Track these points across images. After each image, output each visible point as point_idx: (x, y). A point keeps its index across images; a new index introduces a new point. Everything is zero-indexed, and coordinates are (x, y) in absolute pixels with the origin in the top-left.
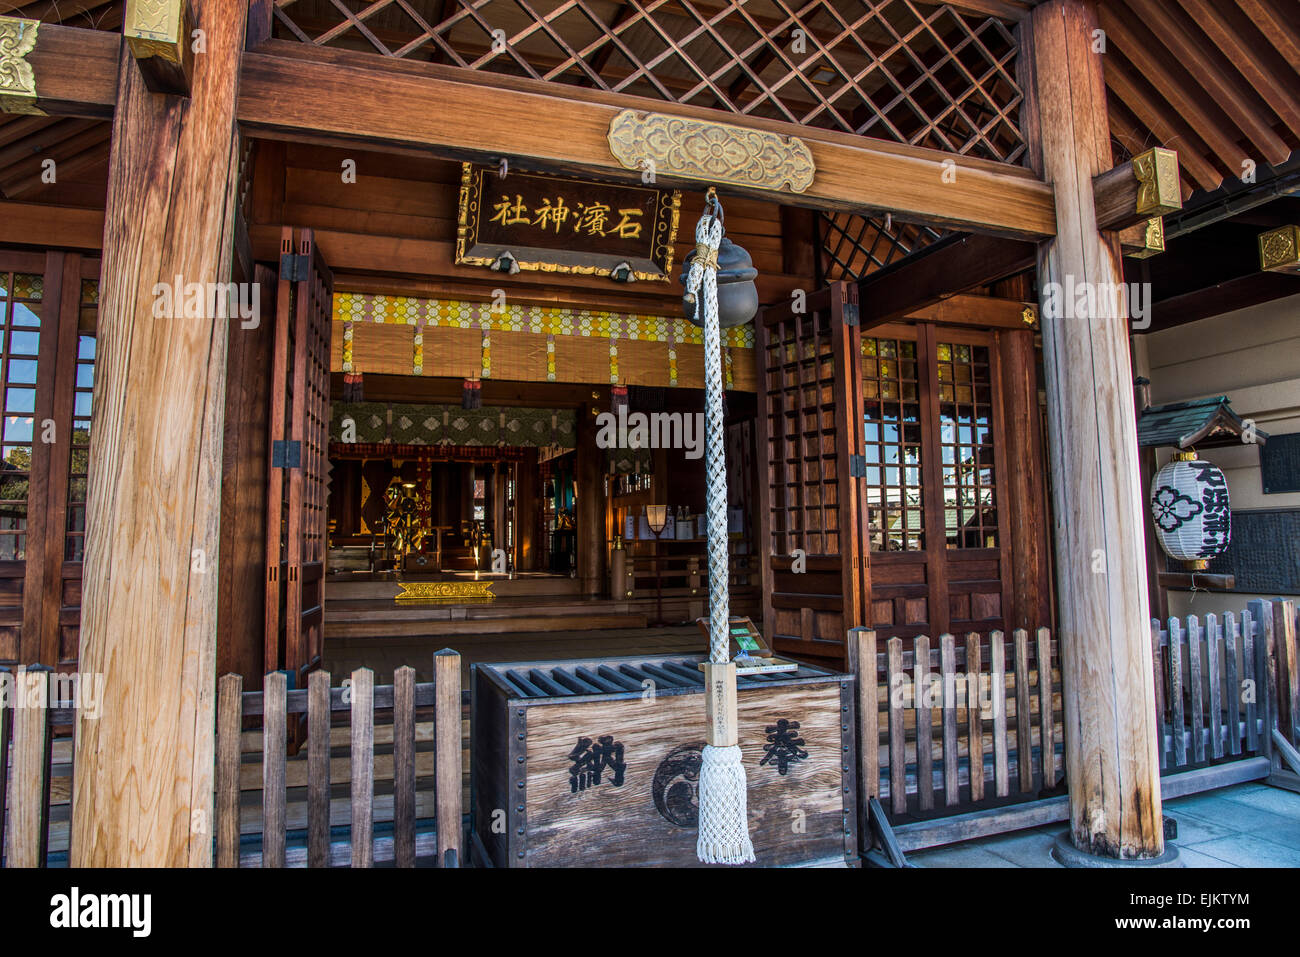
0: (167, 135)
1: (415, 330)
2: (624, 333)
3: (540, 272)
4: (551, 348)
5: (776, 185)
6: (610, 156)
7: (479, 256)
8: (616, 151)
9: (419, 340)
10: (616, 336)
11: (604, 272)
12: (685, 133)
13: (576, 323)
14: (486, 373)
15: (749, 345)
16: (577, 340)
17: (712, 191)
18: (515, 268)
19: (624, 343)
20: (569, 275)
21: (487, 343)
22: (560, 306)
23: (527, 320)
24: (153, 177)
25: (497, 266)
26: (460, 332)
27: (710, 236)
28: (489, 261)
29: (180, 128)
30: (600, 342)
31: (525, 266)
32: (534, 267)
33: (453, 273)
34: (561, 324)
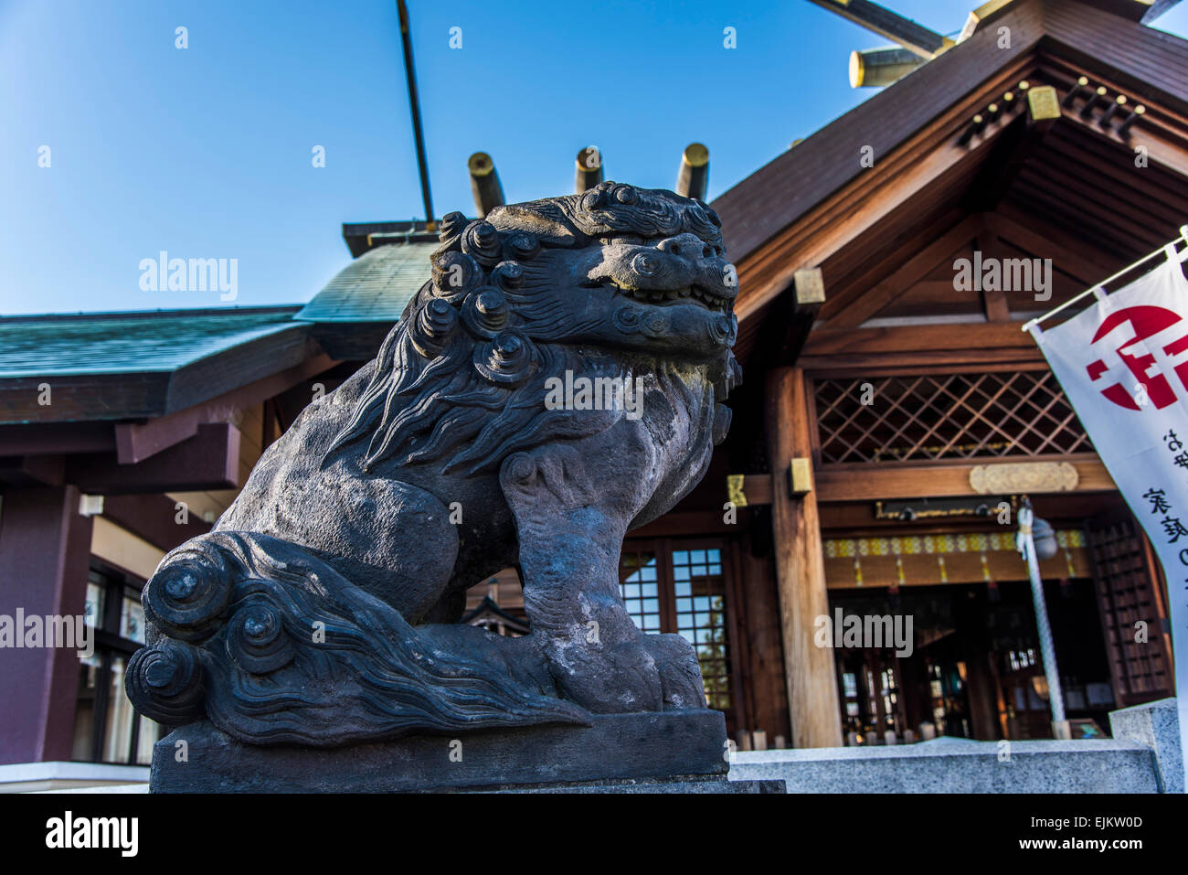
0: (799, 515)
1: (854, 560)
2: (989, 546)
3: (929, 517)
4: (941, 562)
5: (1058, 488)
6: (972, 490)
7: (891, 511)
8: (975, 486)
9: (857, 565)
10: (984, 549)
11: (970, 512)
12: (1007, 472)
13: (956, 543)
14: (902, 582)
15: (1083, 545)
16: (957, 554)
17: (1024, 497)
18: (914, 516)
19: (990, 553)
20: (949, 516)
21: (899, 563)
22: (944, 534)
23: (923, 545)
24: (796, 532)
25: (902, 517)
26: (881, 557)
27: (1026, 518)
28: (897, 515)
29: (802, 512)
30: (974, 555)
31: (921, 514)
32: (924, 514)
33: (875, 524)
34: (946, 545)
